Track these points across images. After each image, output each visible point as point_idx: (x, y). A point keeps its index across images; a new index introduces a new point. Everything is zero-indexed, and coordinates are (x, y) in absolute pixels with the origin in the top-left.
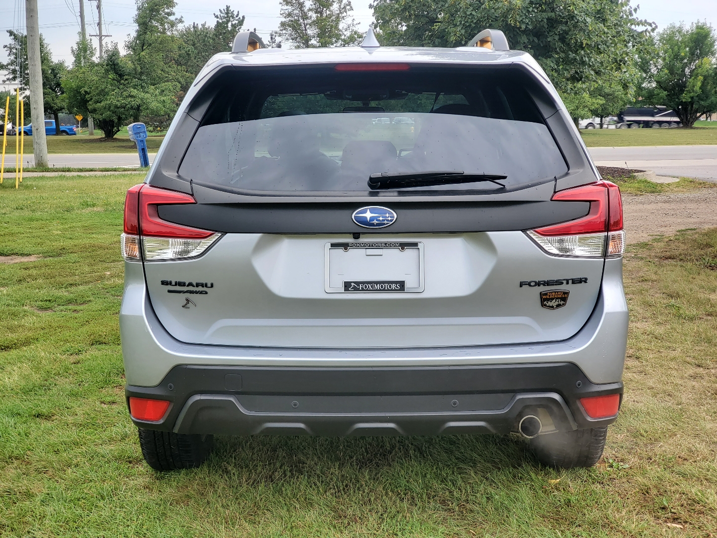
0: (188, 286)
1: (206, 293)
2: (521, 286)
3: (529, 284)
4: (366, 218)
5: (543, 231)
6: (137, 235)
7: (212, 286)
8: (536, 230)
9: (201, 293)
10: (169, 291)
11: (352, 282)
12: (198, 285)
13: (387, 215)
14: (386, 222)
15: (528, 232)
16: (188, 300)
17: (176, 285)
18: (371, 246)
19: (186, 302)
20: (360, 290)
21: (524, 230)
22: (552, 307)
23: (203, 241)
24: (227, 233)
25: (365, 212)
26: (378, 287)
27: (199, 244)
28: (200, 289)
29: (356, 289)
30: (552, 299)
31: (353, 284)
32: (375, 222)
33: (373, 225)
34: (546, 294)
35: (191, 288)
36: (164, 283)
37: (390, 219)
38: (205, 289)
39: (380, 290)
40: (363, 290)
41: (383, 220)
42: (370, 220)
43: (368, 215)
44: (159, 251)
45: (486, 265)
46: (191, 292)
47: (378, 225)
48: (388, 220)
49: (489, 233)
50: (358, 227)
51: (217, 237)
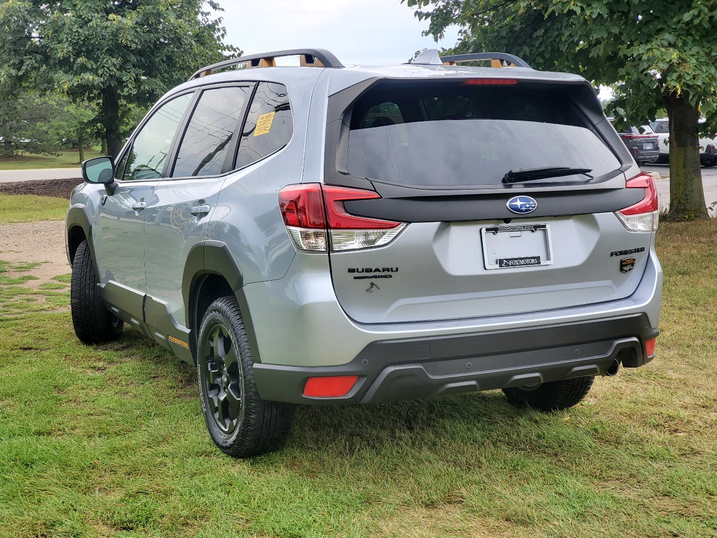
0: (374, 271)
1: (391, 276)
2: (612, 255)
3: (616, 254)
4: (517, 205)
5: (625, 211)
6: (324, 228)
7: (397, 270)
8: (622, 210)
9: (386, 277)
10: (355, 278)
11: (504, 259)
12: (384, 270)
13: (531, 203)
14: (531, 208)
15: (617, 212)
16: (372, 284)
17: (363, 271)
18: (513, 229)
19: (370, 286)
20: (510, 266)
21: (614, 212)
22: (626, 271)
23: (390, 230)
24: (410, 223)
25: (515, 201)
26: (522, 262)
27: (384, 233)
28: (386, 273)
29: (507, 265)
30: (627, 265)
31: (504, 261)
32: (524, 209)
33: (522, 211)
34: (624, 261)
35: (377, 273)
36: (351, 271)
37: (533, 205)
38: (390, 273)
39: (524, 265)
40: (512, 265)
41: (529, 207)
42: (521, 208)
43: (519, 203)
44: (345, 243)
45: (593, 238)
46: (375, 277)
47: (526, 211)
48: (532, 207)
49: (595, 214)
50: (511, 213)
51: (402, 227)
